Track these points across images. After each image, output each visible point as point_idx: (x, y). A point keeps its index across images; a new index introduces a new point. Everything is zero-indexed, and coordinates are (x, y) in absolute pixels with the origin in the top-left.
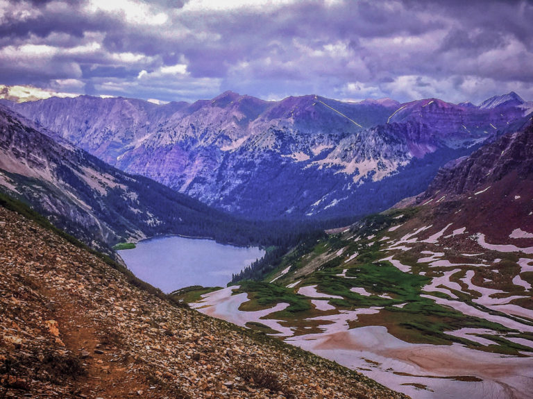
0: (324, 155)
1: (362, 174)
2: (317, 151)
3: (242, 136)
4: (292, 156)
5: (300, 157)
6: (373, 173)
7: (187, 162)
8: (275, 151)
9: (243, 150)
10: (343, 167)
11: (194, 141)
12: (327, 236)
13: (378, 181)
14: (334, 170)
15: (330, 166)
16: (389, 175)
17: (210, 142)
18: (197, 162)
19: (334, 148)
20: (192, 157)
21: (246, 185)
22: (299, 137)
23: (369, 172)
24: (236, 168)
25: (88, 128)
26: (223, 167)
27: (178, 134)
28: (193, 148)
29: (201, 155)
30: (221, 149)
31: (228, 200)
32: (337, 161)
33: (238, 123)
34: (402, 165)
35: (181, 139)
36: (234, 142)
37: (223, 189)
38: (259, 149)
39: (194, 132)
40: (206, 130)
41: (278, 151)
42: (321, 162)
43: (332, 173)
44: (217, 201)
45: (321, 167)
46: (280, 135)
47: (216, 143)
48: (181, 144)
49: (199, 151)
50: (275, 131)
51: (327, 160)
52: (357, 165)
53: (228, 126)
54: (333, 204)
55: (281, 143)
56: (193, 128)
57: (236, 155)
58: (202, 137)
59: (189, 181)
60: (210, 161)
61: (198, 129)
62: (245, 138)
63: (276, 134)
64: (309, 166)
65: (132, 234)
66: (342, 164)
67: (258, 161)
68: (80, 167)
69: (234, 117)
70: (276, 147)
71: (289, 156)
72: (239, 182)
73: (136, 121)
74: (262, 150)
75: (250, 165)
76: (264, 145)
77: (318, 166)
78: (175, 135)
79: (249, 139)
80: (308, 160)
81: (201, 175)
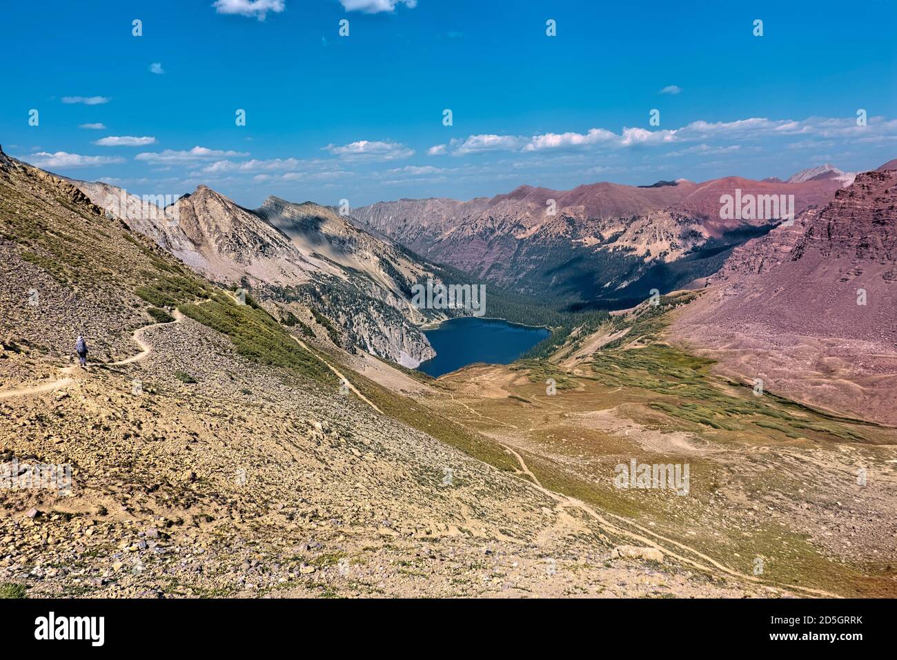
0: (615, 238)
1: (653, 255)
2: (607, 235)
3: (535, 225)
4: (583, 240)
5: (590, 241)
6: (666, 254)
7: (487, 250)
8: (566, 237)
9: (535, 237)
10: (634, 249)
11: (493, 231)
12: (610, 318)
13: (671, 262)
14: (624, 252)
15: (620, 249)
16: (683, 256)
17: (506, 231)
18: (494, 250)
19: (624, 232)
20: (490, 246)
21: (538, 269)
22: (589, 222)
23: (661, 253)
24: (528, 254)
25: (406, 226)
26: (517, 253)
27: (479, 226)
28: (492, 238)
29: (498, 244)
30: (516, 237)
31: (522, 283)
32: (627, 244)
33: (532, 213)
34: (698, 245)
35: (481, 230)
36: (528, 230)
37: (518, 274)
38: (551, 236)
39: (493, 224)
40: (504, 221)
41: (569, 236)
42: (611, 246)
43: (622, 255)
44: (511, 285)
45: (611, 250)
46: (571, 222)
47: (512, 232)
48: (481, 235)
49: (496, 240)
50: (566, 218)
51: (617, 243)
52: (649, 247)
53: (523, 215)
54: (624, 286)
55: (572, 229)
56: (492, 219)
57: (529, 241)
58: (499, 228)
59: (487, 268)
60: (506, 249)
61: (496, 220)
62: (539, 226)
63: (567, 221)
64: (599, 249)
65: (436, 316)
66: (633, 246)
67: (551, 246)
68: (396, 259)
69: (529, 207)
70: (567, 232)
71: (580, 241)
72: (532, 267)
73: (444, 217)
74: (554, 236)
75: (541, 251)
76: (555, 232)
77: (608, 249)
78: (476, 227)
79: (542, 227)
80: (598, 244)
81: (498, 262)
